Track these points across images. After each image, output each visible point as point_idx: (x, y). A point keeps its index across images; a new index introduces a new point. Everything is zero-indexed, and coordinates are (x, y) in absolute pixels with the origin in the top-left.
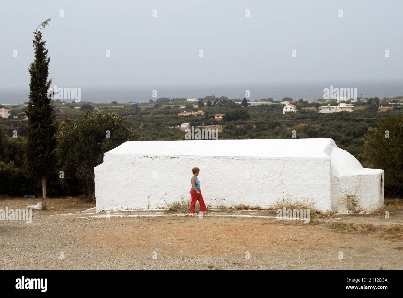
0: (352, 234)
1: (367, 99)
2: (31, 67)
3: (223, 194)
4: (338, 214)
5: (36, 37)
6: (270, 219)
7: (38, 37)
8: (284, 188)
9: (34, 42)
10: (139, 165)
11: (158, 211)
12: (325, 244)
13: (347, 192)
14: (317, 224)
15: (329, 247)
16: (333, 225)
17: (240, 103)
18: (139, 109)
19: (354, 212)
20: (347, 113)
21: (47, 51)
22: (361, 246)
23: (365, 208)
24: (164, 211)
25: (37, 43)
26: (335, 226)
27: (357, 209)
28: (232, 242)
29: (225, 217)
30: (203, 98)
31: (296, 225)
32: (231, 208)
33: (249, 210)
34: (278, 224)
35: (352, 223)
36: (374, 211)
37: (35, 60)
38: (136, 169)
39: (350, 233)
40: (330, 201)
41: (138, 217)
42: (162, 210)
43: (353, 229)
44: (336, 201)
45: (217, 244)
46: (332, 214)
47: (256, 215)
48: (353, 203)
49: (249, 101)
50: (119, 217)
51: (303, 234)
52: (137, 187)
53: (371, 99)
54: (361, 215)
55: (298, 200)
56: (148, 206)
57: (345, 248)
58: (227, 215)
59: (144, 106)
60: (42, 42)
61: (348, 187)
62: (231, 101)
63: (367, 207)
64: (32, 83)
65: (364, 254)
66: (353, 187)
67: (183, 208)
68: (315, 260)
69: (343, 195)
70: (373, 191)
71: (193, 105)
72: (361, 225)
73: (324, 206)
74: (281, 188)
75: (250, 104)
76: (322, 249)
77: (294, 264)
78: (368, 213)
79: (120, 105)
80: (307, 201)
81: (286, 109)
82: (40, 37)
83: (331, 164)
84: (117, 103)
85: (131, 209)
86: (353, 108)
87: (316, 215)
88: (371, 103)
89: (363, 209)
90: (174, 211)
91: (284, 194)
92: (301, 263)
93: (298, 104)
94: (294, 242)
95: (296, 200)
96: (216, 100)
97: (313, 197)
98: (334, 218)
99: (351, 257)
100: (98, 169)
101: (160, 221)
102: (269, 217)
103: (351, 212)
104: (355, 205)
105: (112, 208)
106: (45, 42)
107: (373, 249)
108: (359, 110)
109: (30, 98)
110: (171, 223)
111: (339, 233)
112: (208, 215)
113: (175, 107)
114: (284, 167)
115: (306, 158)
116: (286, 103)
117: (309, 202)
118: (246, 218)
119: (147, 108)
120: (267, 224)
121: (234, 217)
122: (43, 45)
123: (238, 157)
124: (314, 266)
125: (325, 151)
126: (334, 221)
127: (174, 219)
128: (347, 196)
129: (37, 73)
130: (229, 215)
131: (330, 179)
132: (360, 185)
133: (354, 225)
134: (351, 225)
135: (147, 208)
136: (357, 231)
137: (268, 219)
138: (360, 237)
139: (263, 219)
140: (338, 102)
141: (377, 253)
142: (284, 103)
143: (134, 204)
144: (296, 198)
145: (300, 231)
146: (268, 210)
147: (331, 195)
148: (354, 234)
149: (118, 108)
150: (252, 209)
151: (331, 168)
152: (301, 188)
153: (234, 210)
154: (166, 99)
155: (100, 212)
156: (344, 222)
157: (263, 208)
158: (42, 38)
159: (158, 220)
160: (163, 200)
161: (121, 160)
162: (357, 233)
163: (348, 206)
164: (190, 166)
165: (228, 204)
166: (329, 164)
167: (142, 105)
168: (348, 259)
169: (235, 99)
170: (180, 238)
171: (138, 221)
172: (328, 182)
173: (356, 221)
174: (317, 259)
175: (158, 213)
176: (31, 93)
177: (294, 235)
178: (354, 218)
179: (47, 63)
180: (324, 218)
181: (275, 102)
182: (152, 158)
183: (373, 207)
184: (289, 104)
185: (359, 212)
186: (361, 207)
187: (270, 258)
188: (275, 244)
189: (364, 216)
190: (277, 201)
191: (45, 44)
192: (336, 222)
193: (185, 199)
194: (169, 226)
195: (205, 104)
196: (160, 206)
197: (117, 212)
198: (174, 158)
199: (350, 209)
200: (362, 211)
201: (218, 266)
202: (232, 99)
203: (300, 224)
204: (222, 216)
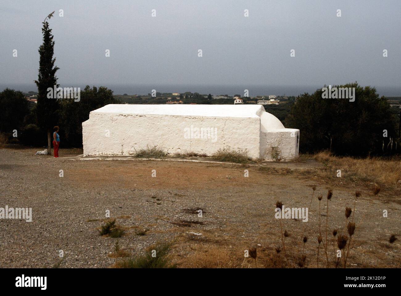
0: (275, 175)
1: (287, 97)
2: (40, 49)
3: (179, 145)
4: (265, 161)
5: (44, 26)
6: (212, 163)
7: (46, 26)
8: (225, 141)
9: (43, 29)
10: (116, 122)
11: (129, 156)
12: (252, 182)
13: (272, 145)
14: (248, 168)
15: (255, 184)
16: (260, 168)
17: (207, 97)
18: (141, 99)
19: (277, 160)
20: (275, 105)
21: (53, 36)
22: (281, 184)
23: (285, 157)
24: (133, 156)
25: (45, 31)
26: (262, 170)
27: (279, 157)
28: (179, 179)
29: (179, 161)
30: (183, 93)
31: (232, 168)
32: (184, 155)
33: (198, 157)
34: (218, 167)
35: (275, 167)
36: (291, 159)
37: (43, 43)
38: (113, 124)
39: (273, 175)
40: (259, 151)
41: (113, 160)
42: (132, 155)
43: (275, 172)
44: (263, 152)
45: (166, 180)
46: (260, 160)
47: (203, 160)
48: (276, 153)
49: (213, 96)
50: (98, 160)
51: (237, 175)
52: (114, 138)
53: (290, 97)
54: (282, 162)
55: (234, 150)
56: (122, 152)
57: (268, 185)
58: (180, 160)
59: (144, 98)
60: (49, 30)
61: (273, 141)
62: (201, 95)
63: (287, 156)
64: (41, 60)
65: (283, 190)
66: (277, 141)
67: (148, 154)
68: (243, 194)
69: (268, 146)
70: (291, 144)
71: (177, 97)
72: (282, 169)
73: (254, 154)
74: (223, 140)
75: (213, 98)
76: (250, 186)
77: (226, 196)
78: (287, 161)
79: (129, 96)
80: (242, 151)
81: (236, 101)
82: (48, 26)
83: (260, 123)
84: (127, 95)
85: (109, 154)
86: (278, 102)
87: (248, 161)
88: (290, 99)
89: (283, 157)
90: (141, 156)
91: (225, 145)
92: (231, 196)
93: (244, 99)
94: (228, 180)
95: (233, 150)
96: (191, 95)
97: (246, 147)
98: (261, 164)
99: (273, 192)
100: (85, 124)
101: (128, 163)
102: (212, 162)
103: (274, 159)
104: (277, 154)
105: (95, 153)
106: (51, 29)
107: (290, 187)
108: (282, 104)
109: (39, 71)
110: (136, 165)
111: (265, 174)
112: (166, 160)
113: (165, 98)
114: (225, 125)
115: (242, 118)
116: (237, 98)
117: (243, 151)
118: (194, 162)
119: (146, 99)
120: (210, 166)
121: (186, 161)
122: (49, 32)
123: (190, 116)
124: (242, 198)
125: (256, 113)
126: (261, 165)
127: (139, 162)
128: (272, 147)
129: (44, 53)
130: (182, 160)
131: (260, 134)
132: (282, 140)
133: (276, 169)
134: (274, 168)
135: (121, 154)
136: (278, 173)
137: (211, 163)
138: (280, 177)
139: (207, 163)
140: (269, 98)
141: (293, 189)
142: (235, 98)
143: (111, 150)
144: (233, 149)
145: (234, 172)
146: (212, 157)
147: (260, 146)
148: (276, 175)
149: (128, 98)
150: (200, 156)
151: (260, 126)
152: (237, 141)
153: (186, 156)
154: (159, 93)
155: (86, 156)
156: (268, 166)
157: (209, 156)
158: (49, 27)
159: (127, 162)
160: (133, 148)
161: (102, 117)
162: (278, 174)
163: (272, 155)
164: (154, 122)
165: (182, 152)
166: (259, 122)
167: (143, 97)
168: (270, 193)
169: (204, 95)
170: (138, 175)
171: (111, 163)
172: (258, 136)
173: (278, 166)
174: (245, 193)
175: (129, 157)
176: (40, 68)
177: (230, 175)
178: (276, 164)
179: (53, 46)
180: (254, 163)
181: (230, 97)
182: (125, 116)
183: (291, 156)
184: (238, 99)
185: (280, 160)
186: (282, 156)
187: (207, 192)
188: (213, 181)
189: (285, 163)
190: (219, 150)
191: (51, 31)
192: (263, 166)
193: (149, 147)
194: (133, 167)
195: (184, 97)
196: (131, 153)
197: (98, 156)
198: (142, 116)
199: (274, 158)
200: (283, 160)
201: (161, 196)
202: (202, 94)
203: (235, 167)
204: (176, 161)
